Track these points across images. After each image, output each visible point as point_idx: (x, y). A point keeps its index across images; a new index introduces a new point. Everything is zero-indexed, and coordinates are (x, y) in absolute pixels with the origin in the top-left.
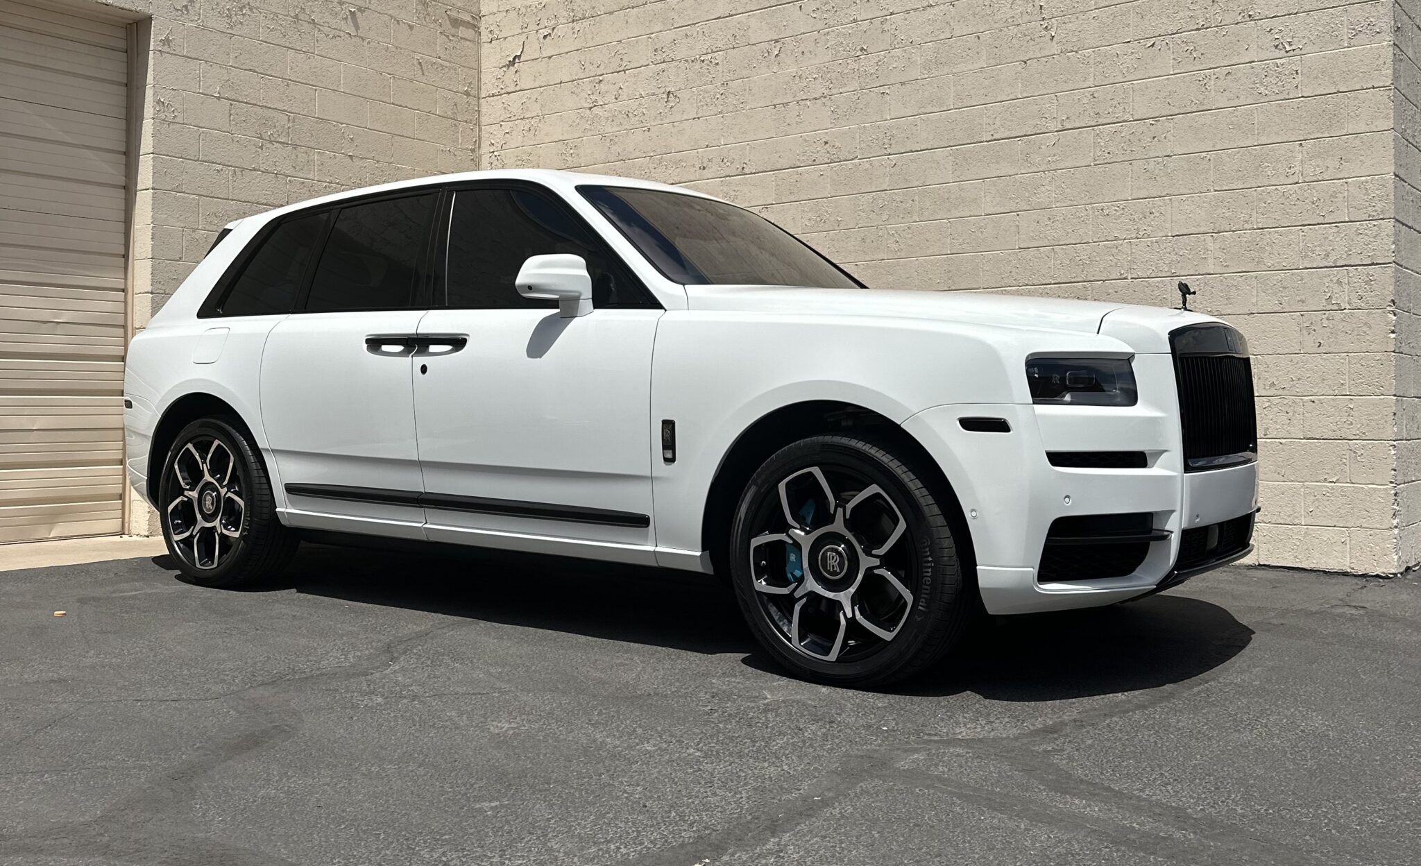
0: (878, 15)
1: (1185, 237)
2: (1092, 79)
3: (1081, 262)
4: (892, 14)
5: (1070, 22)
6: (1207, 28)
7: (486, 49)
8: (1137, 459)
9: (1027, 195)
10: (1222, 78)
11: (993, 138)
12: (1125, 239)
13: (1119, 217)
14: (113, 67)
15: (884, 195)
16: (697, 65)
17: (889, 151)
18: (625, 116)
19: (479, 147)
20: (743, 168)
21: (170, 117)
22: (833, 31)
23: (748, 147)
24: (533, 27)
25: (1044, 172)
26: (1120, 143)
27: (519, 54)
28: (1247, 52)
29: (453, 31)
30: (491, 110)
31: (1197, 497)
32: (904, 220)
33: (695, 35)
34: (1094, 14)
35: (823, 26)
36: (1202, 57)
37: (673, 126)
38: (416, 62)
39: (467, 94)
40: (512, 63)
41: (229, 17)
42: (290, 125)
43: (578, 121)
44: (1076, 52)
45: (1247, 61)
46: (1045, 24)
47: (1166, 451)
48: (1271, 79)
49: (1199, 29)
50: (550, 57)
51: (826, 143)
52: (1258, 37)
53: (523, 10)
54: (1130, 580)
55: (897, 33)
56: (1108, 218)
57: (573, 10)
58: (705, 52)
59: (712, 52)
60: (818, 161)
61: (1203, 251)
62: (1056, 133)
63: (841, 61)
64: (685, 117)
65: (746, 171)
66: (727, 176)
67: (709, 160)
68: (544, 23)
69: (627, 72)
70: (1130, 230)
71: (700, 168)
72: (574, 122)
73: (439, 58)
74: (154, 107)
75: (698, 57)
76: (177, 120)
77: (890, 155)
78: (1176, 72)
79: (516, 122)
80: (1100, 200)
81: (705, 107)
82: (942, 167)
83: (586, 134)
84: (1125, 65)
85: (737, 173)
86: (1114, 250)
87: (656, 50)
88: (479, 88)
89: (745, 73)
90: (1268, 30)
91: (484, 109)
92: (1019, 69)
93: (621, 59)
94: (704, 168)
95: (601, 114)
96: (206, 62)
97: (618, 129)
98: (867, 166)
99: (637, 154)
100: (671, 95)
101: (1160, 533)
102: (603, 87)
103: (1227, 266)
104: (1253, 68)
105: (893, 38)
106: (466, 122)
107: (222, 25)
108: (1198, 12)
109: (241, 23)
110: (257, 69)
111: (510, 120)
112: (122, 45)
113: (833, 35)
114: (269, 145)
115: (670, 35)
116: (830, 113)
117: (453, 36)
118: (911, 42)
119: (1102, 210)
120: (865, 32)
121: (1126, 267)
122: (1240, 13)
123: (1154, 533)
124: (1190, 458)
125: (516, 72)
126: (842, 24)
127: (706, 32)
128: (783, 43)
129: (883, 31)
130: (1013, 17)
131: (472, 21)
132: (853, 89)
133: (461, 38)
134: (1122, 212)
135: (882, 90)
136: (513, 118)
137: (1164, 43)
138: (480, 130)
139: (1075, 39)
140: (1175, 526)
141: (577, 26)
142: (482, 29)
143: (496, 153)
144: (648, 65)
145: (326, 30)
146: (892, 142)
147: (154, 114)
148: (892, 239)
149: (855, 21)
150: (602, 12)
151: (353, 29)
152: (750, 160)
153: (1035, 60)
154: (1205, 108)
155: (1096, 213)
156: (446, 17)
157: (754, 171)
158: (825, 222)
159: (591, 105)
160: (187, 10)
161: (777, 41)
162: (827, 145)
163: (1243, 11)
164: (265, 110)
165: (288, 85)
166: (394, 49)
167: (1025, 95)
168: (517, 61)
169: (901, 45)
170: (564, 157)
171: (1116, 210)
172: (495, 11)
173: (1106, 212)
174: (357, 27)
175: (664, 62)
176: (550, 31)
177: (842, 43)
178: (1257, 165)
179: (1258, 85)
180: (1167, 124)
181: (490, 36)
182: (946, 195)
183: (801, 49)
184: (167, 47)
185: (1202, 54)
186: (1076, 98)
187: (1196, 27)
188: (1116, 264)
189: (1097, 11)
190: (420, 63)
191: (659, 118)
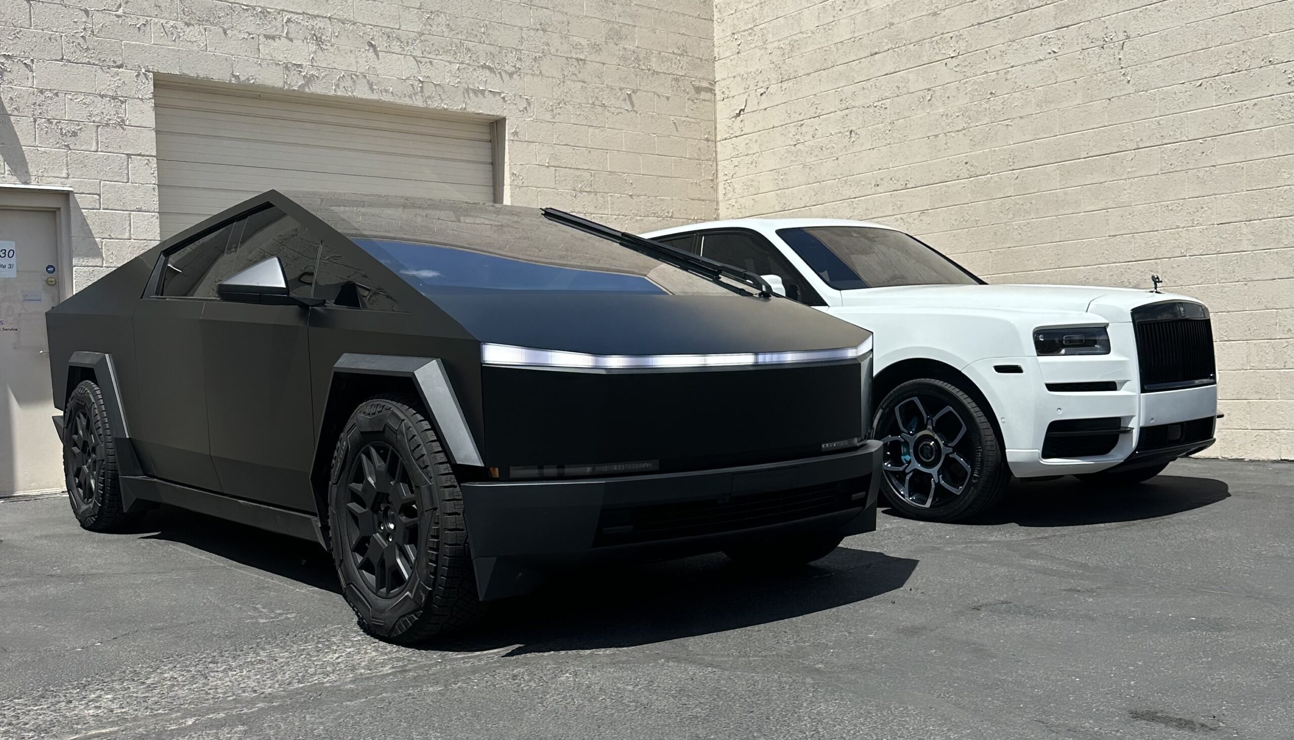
0: (1002, 68)
1: (1227, 225)
2: (1157, 111)
3: (1153, 245)
4: (1012, 67)
5: (1141, 70)
6: (1239, 71)
7: (720, 105)
8: (1110, 386)
9: (1113, 196)
10: (1251, 108)
11: (1088, 155)
12: (1184, 227)
13: (1179, 212)
14: (483, 152)
15: (1009, 200)
16: (871, 110)
17: (1013, 167)
18: (820, 150)
19: (717, 178)
20: (906, 184)
21: (520, 184)
22: (970, 81)
23: (910, 168)
24: (752, 87)
25: (1125, 179)
26: (1179, 157)
27: (743, 108)
28: (1268, 88)
29: (696, 96)
30: (724, 150)
31: (1149, 408)
32: (1026, 218)
33: (869, 88)
34: (1158, 63)
35: (963, 77)
36: (1236, 93)
37: (855, 156)
38: (671, 122)
39: (707, 140)
40: (739, 115)
41: (552, 111)
42: (592, 179)
43: (786, 155)
44: (1146, 91)
45: (1268, 95)
46: (1123, 71)
47: (1128, 380)
48: (1286, 108)
49: (1234, 73)
50: (765, 109)
51: (966, 163)
52: (1276, 77)
53: (745, 76)
54: (1108, 456)
55: (1016, 80)
56: (1171, 212)
57: (781, 74)
58: (877, 100)
59: (882, 99)
60: (960, 177)
61: (1239, 235)
62: (1133, 151)
63: (976, 103)
64: (863, 148)
65: (908, 186)
66: (894, 191)
67: (881, 180)
68: (761, 84)
69: (821, 117)
70: (1187, 221)
71: (875, 185)
72: (783, 155)
73: (688, 117)
74: (510, 178)
75: (872, 104)
76: (524, 184)
77: (1013, 170)
78: (1218, 104)
79: (742, 158)
80: (1166, 199)
81: (878, 141)
82: (1051, 178)
83: (792, 164)
84: (1181, 100)
85: (902, 187)
86: (1176, 235)
87: (841, 101)
88: (716, 135)
89: (906, 114)
90: (1283, 71)
91: (719, 149)
92: (1106, 105)
93: (817, 108)
94: (878, 185)
95: (802, 149)
96: (539, 143)
97: (815, 159)
98: (997, 179)
99: (828, 177)
100: (853, 133)
101: (1124, 429)
102: (804, 129)
103: (1256, 245)
104: (1272, 100)
105: (1014, 85)
106: (707, 160)
107: (548, 116)
108: (1233, 60)
109: (559, 114)
110: (570, 144)
111: (737, 156)
112: (487, 137)
113: (970, 83)
114: (579, 194)
115: (852, 88)
116: (969, 141)
117: (697, 99)
118: (1027, 87)
119: (1167, 206)
120: (993, 80)
121: (1185, 248)
122: (1263, 60)
123: (1122, 429)
124: (1146, 384)
125: (742, 121)
126: (977, 76)
127: (877, 85)
128: (934, 91)
129: (1007, 80)
130: (1100, 67)
131: (710, 87)
132: (985, 123)
133: (703, 100)
134: (1181, 208)
135: (1007, 122)
136: (740, 155)
137: (1208, 84)
138: (717, 165)
139: (1145, 82)
140: (1135, 425)
141: (785, 85)
142: (717, 92)
143: (729, 181)
144: (836, 111)
145: (613, 109)
146: (1015, 160)
147: (511, 182)
148: (1016, 232)
149: (986, 72)
150: (802, 74)
151: (630, 106)
152: (911, 178)
153: (1117, 98)
154: (1239, 130)
155: (1164, 209)
156: (692, 87)
157: (914, 186)
158: (967, 221)
159: (796, 143)
160: (526, 110)
161: (929, 90)
162: (968, 165)
163: (1265, 58)
164: (576, 170)
165: (590, 152)
166: (657, 116)
167: (1110, 123)
168: (742, 113)
169: (1020, 90)
170: (776, 181)
171: (1177, 207)
172: (725, 77)
173: (1170, 208)
174: (633, 105)
175: (847, 108)
176: (765, 90)
177: (977, 89)
178: (1276, 171)
179: (1276, 113)
180: (1212, 142)
181: (723, 96)
182: (1055, 198)
183: (947, 95)
184: (516, 137)
185: (1236, 91)
186: (1147, 125)
187: (1231, 71)
188: (1178, 245)
189: (1160, 61)
190: (674, 123)
191: (844, 150)
